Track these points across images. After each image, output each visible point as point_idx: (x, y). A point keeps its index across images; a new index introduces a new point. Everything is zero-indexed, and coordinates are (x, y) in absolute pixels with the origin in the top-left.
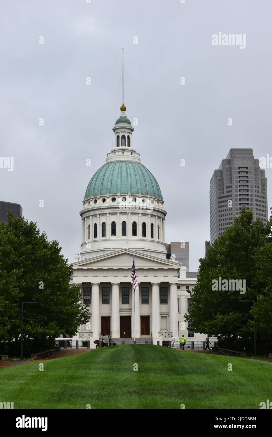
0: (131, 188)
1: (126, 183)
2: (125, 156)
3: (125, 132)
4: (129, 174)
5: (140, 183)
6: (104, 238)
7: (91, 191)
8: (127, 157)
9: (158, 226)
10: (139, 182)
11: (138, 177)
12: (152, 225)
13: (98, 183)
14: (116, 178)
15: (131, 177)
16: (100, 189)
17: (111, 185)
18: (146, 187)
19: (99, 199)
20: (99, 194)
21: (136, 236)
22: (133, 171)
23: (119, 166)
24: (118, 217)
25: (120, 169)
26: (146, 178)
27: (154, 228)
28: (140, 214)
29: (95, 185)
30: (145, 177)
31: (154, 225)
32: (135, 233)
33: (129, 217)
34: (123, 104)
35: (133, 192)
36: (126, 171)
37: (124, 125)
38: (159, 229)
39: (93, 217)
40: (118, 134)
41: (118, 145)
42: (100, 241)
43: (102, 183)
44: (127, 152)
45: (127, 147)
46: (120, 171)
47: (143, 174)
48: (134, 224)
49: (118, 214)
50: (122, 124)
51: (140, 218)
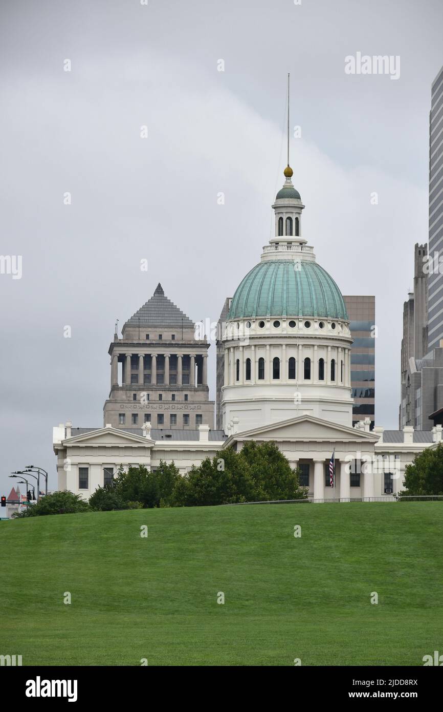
0: (303, 306)
1: (295, 299)
2: (293, 254)
3: (292, 213)
4: (299, 284)
5: (316, 298)
6: (261, 382)
7: (242, 308)
8: (295, 254)
9: (342, 361)
10: (314, 297)
11: (313, 289)
12: (333, 361)
13: (251, 296)
14: (280, 290)
15: (302, 289)
16: (255, 306)
17: (273, 301)
18: (325, 304)
19: (254, 322)
20: (254, 314)
21: (310, 379)
22: (306, 279)
23: (284, 271)
24: (284, 352)
25: (286, 276)
26: (324, 290)
27: (336, 366)
28: (316, 347)
29: (247, 299)
30: (324, 288)
31: (336, 362)
32: (307, 375)
33: (300, 351)
34: (288, 165)
35: (306, 313)
36: (294, 279)
37: (290, 203)
38: (343, 367)
39: (244, 349)
40: (280, 215)
41: (280, 233)
42: (256, 386)
43: (259, 298)
44: (296, 246)
45: (294, 237)
46: (285, 279)
47: (320, 283)
48: (307, 362)
49: (284, 346)
50: (287, 199)
51: (316, 352)
